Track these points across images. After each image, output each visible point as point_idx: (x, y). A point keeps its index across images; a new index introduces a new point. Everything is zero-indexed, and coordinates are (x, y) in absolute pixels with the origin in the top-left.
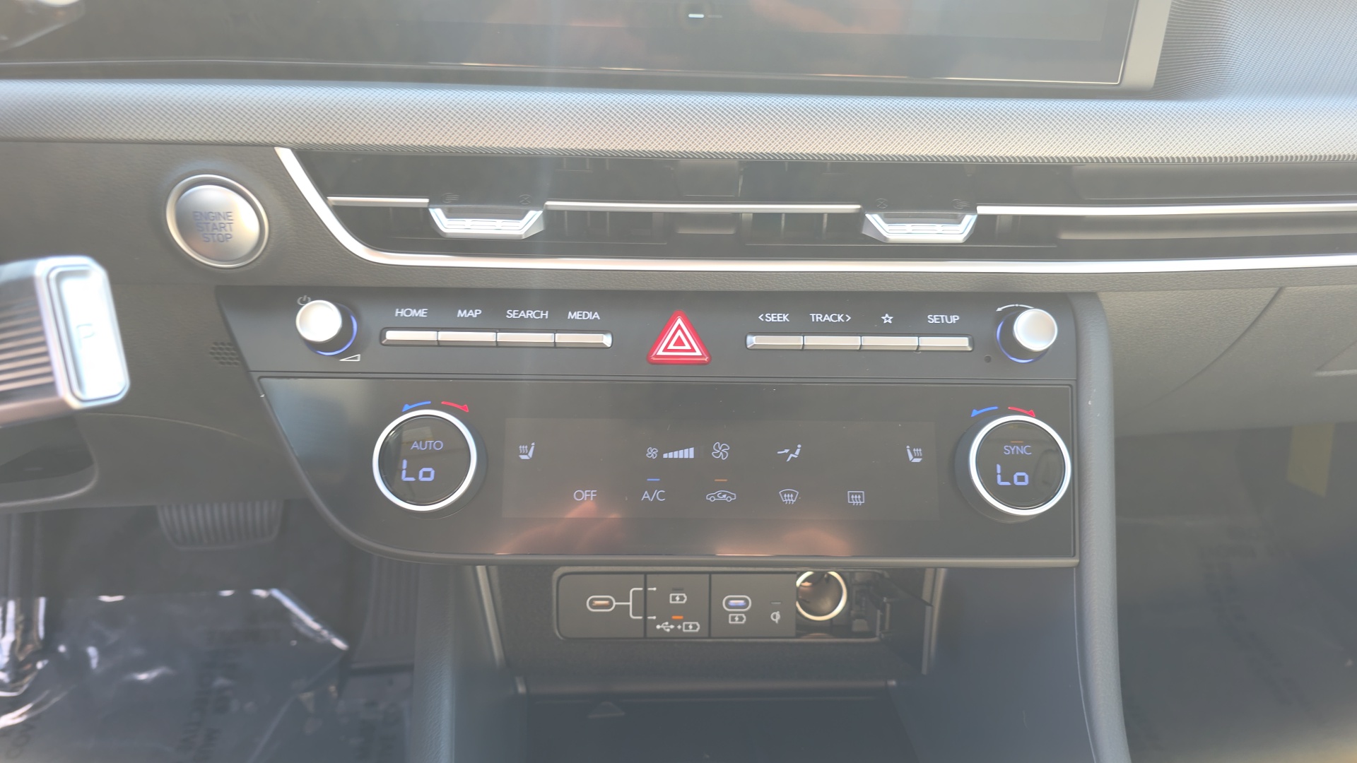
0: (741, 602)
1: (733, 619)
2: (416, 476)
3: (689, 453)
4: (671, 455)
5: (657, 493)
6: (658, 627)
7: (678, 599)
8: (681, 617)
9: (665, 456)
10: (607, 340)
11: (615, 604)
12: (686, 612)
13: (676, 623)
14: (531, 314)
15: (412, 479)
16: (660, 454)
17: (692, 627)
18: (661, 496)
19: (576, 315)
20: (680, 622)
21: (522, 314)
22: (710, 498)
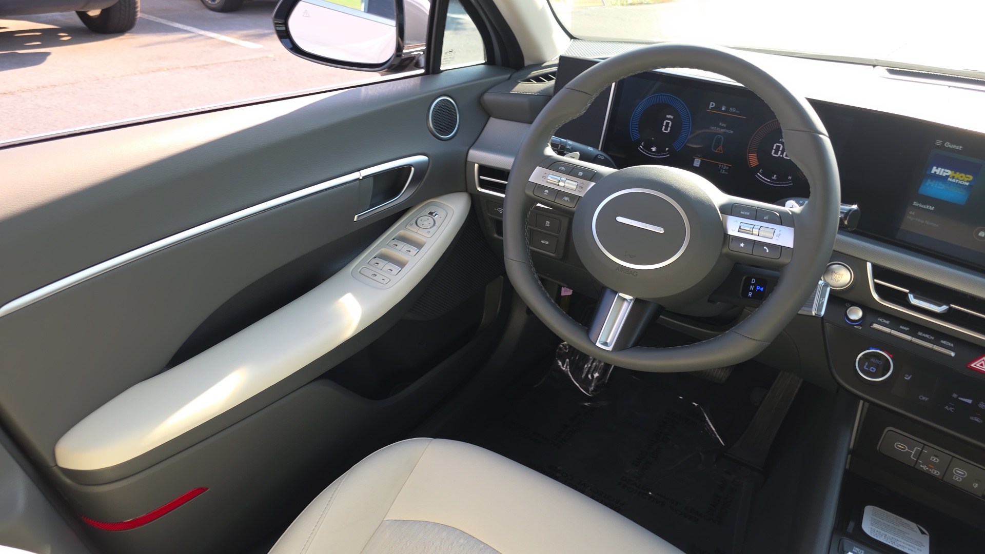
0: (962, 473)
1: (956, 478)
2: (869, 368)
3: (970, 401)
4: (962, 399)
5: (951, 409)
6: (921, 466)
7: (934, 459)
8: (932, 467)
9: (960, 398)
10: (953, 354)
11: (907, 449)
12: (936, 466)
13: (929, 468)
14: (927, 336)
15: (867, 369)
16: (958, 397)
17: (936, 473)
18: (953, 410)
19: (944, 342)
20: (932, 468)
21: (924, 335)
22: (972, 418)
